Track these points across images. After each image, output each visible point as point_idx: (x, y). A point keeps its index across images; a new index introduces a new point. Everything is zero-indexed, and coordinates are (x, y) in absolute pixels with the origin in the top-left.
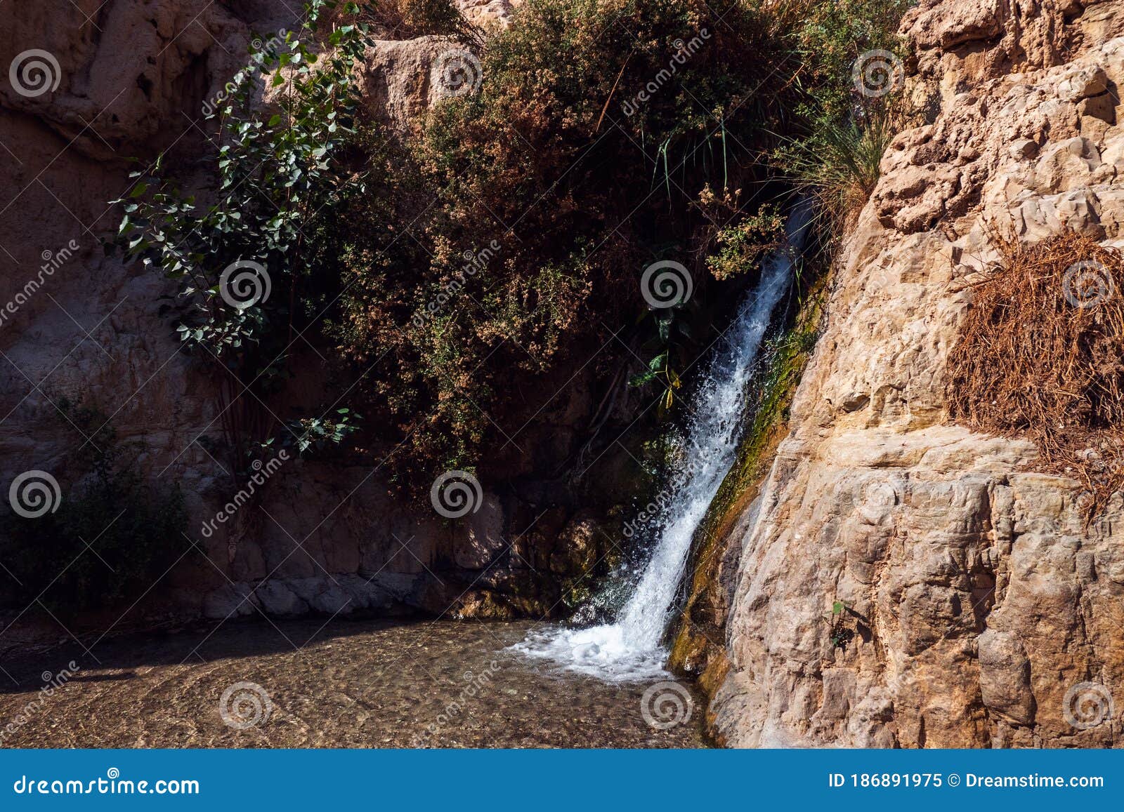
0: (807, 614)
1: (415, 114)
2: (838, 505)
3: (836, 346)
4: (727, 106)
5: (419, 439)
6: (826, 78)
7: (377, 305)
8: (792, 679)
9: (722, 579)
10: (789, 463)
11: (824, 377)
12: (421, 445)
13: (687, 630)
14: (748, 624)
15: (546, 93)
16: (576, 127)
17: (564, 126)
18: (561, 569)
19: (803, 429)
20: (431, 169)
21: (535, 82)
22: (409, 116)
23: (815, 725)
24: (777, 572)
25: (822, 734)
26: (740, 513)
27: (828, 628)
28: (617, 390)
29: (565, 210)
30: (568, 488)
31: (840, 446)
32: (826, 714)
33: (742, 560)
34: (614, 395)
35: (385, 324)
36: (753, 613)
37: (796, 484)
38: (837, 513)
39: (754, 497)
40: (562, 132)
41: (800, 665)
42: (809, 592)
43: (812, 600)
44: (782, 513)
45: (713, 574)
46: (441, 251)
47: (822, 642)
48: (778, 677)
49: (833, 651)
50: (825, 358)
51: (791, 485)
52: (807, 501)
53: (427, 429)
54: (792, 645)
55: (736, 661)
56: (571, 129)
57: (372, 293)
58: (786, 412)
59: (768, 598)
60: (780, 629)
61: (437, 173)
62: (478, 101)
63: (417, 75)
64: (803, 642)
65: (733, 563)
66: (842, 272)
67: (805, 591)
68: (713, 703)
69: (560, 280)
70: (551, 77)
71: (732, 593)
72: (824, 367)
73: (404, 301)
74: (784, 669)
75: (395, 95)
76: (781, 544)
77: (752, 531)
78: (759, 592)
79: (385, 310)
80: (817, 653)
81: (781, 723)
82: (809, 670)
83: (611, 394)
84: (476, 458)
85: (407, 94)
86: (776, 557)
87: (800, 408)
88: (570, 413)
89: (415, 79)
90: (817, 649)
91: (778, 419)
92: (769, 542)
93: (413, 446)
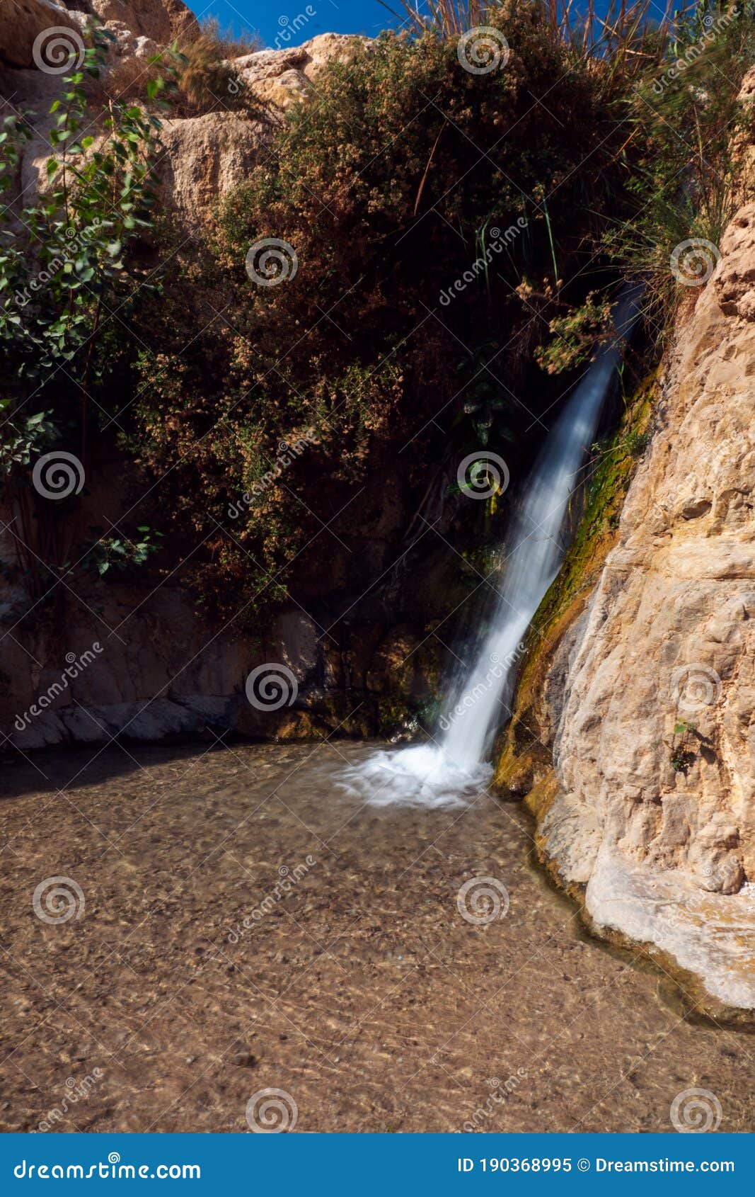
0: (646, 738)
1: (204, 203)
2: (680, 621)
3: (670, 447)
4: (548, 184)
5: (226, 557)
6: (659, 146)
7: (174, 415)
8: (629, 805)
9: (548, 696)
10: (620, 574)
11: (657, 481)
12: (228, 563)
13: (511, 749)
14: (579, 747)
15: (349, 173)
16: (382, 211)
17: (370, 210)
18: (378, 687)
19: (633, 538)
20: (226, 264)
21: (337, 160)
22: (199, 206)
23: (653, 853)
24: (610, 691)
25: (661, 861)
26: (567, 627)
27: (668, 752)
28: (432, 499)
29: (373, 306)
30: (383, 604)
31: (681, 557)
32: (666, 841)
33: (570, 677)
34: (429, 505)
35: (184, 436)
36: (584, 734)
37: (628, 597)
38: (678, 629)
39: (580, 611)
40: (368, 217)
41: (639, 790)
42: (647, 714)
43: (649, 723)
44: (613, 628)
45: (539, 690)
46: (242, 353)
47: (662, 766)
48: (614, 802)
49: (673, 776)
50: (659, 461)
51: (622, 599)
52: (642, 616)
53: (234, 547)
54: (629, 770)
55: (565, 783)
56: (378, 214)
57: (168, 402)
58: (614, 521)
59: (600, 719)
60: (616, 753)
61: (233, 269)
62: (273, 185)
63: (205, 158)
64: (641, 767)
65: (560, 679)
66: (675, 366)
67: (644, 712)
68: (542, 826)
69: (369, 380)
70: (354, 153)
71: (559, 711)
72: (657, 471)
73: (204, 409)
74: (621, 795)
75: (183, 183)
76: (613, 661)
77: (580, 646)
78: (591, 713)
79: (183, 420)
80: (657, 778)
81: (617, 850)
82: (647, 795)
83: (426, 503)
84: (287, 576)
85: (196, 180)
86: (607, 674)
87: (630, 516)
88: (383, 525)
89: (203, 163)
90: (656, 774)
91: (604, 527)
92: (599, 658)
93: (220, 565)
